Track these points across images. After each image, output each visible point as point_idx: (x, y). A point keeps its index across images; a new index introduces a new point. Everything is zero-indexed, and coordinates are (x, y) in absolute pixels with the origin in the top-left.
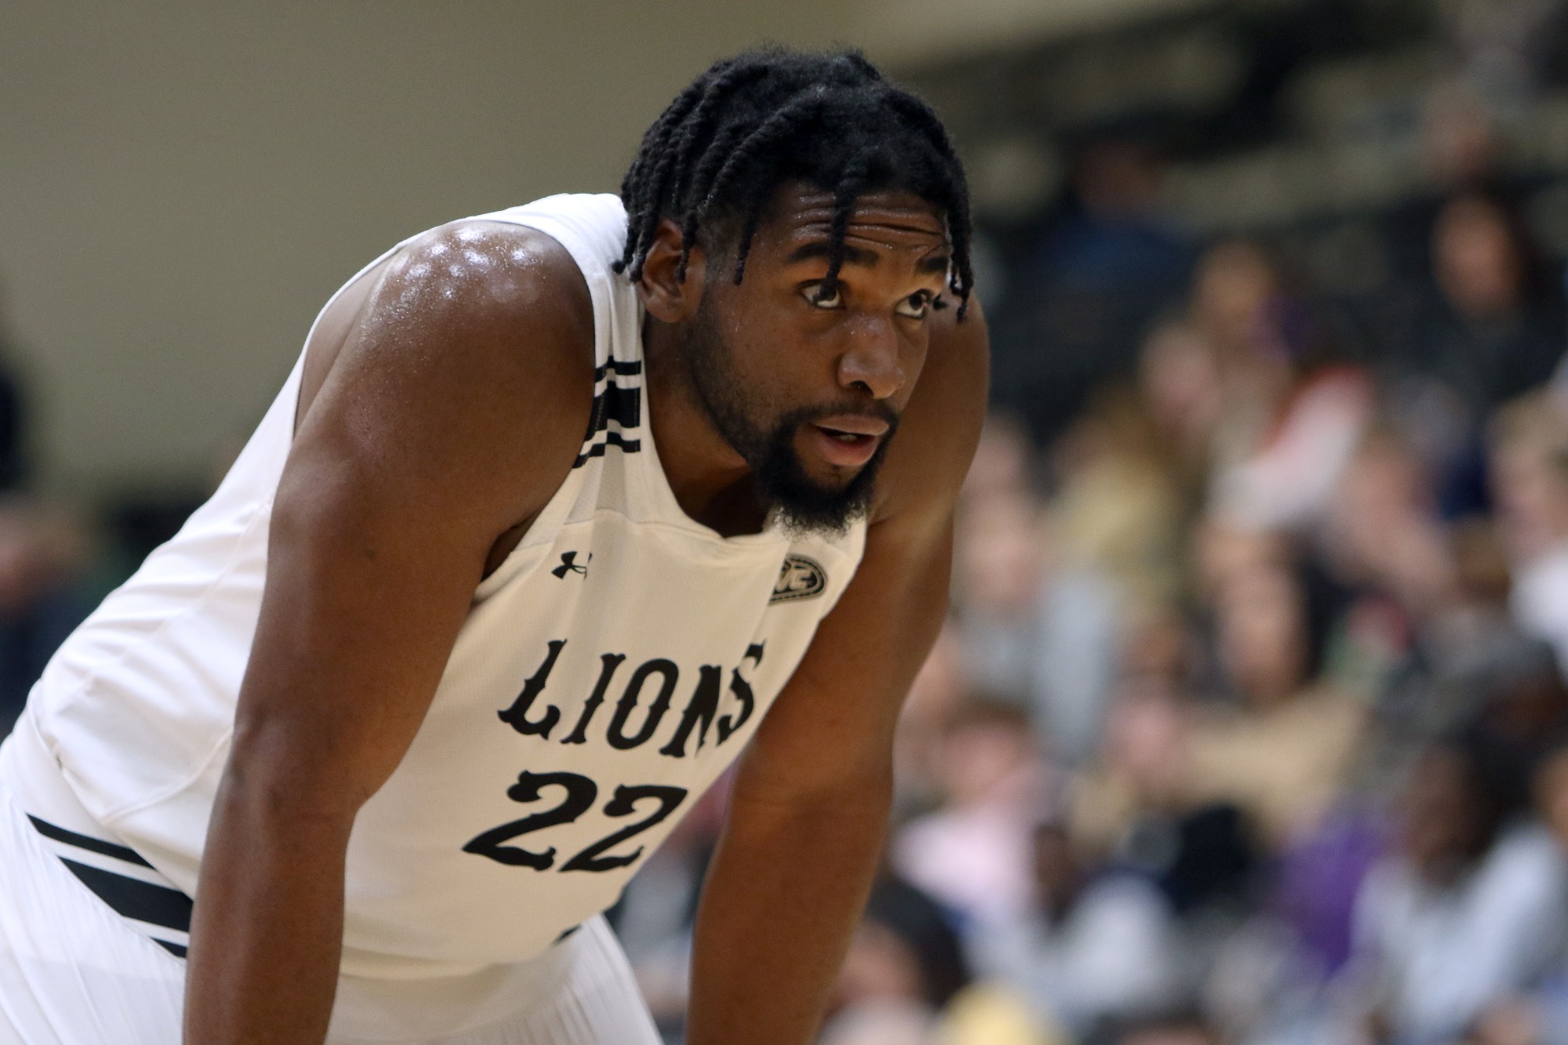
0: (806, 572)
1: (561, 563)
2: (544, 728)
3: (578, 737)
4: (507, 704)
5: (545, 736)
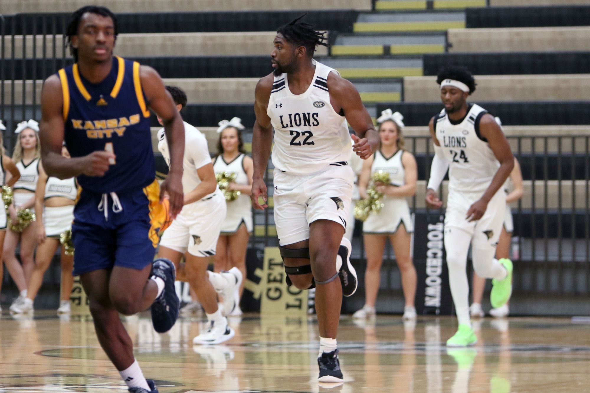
0: (322, 104)
1: (276, 106)
3: (292, 126)
5: (288, 127)
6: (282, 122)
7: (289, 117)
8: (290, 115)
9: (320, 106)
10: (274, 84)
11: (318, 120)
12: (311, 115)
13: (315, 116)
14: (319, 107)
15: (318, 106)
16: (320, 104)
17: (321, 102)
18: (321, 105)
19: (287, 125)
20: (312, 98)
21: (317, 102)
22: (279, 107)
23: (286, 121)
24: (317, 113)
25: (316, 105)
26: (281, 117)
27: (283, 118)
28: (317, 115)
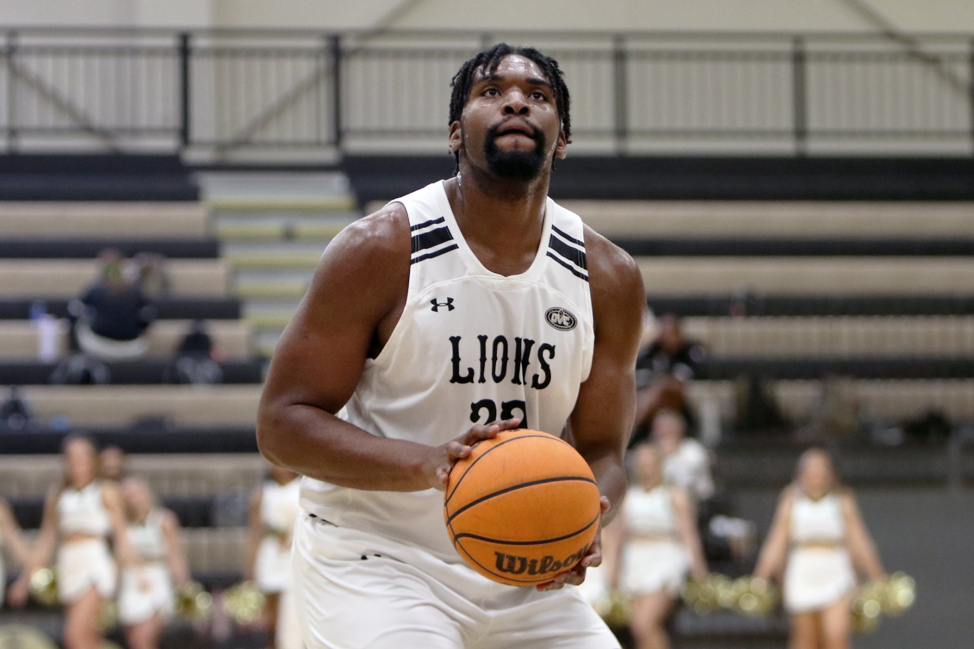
0: (568, 318)
1: (433, 306)
2: (469, 379)
3: (482, 380)
4: (450, 375)
5: (472, 382)
6: (456, 360)
7: (478, 343)
8: (483, 339)
9: (562, 324)
10: (415, 233)
11: (551, 368)
12: (534, 350)
13: (546, 354)
14: (559, 326)
15: (557, 323)
16: (565, 319)
17: (568, 314)
18: (566, 323)
19: (471, 371)
20: (544, 292)
21: (556, 310)
22: (443, 309)
23: (470, 358)
24: (552, 345)
25: (553, 320)
26: (455, 341)
27: (461, 344)
28: (552, 349)
